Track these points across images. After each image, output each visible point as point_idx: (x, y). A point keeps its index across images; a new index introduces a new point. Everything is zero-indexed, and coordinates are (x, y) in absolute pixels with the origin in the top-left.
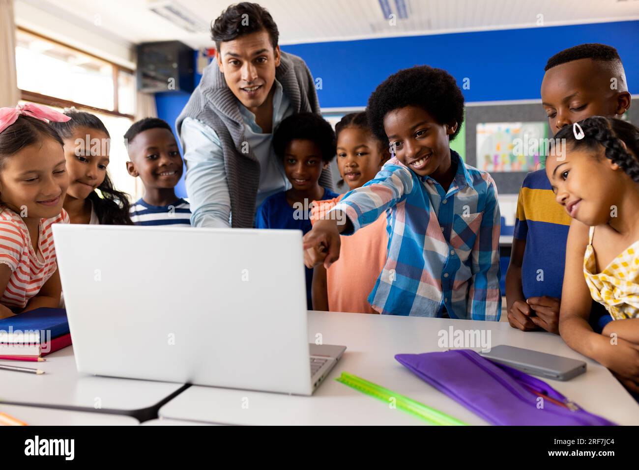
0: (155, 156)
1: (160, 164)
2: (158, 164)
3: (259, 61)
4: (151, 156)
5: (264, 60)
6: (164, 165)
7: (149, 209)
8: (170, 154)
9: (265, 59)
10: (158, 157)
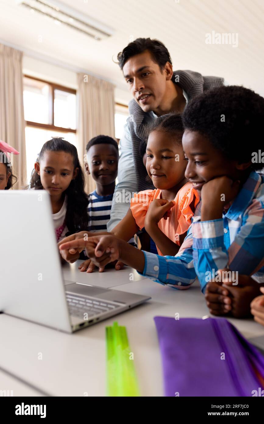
0: (98, 163)
1: (100, 169)
2: (99, 168)
3: (144, 75)
4: (95, 162)
5: (147, 74)
6: (102, 170)
7: (98, 199)
8: (109, 162)
9: (149, 73)
10: (100, 164)
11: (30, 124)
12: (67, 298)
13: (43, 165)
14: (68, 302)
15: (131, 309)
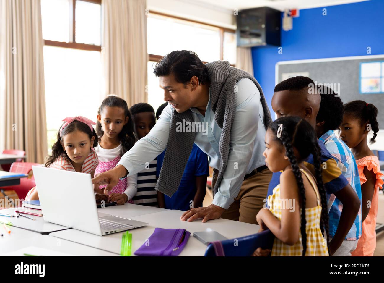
11: (48, 43)
12: (99, 220)
13: (104, 117)
14: (100, 222)
15: (135, 229)
